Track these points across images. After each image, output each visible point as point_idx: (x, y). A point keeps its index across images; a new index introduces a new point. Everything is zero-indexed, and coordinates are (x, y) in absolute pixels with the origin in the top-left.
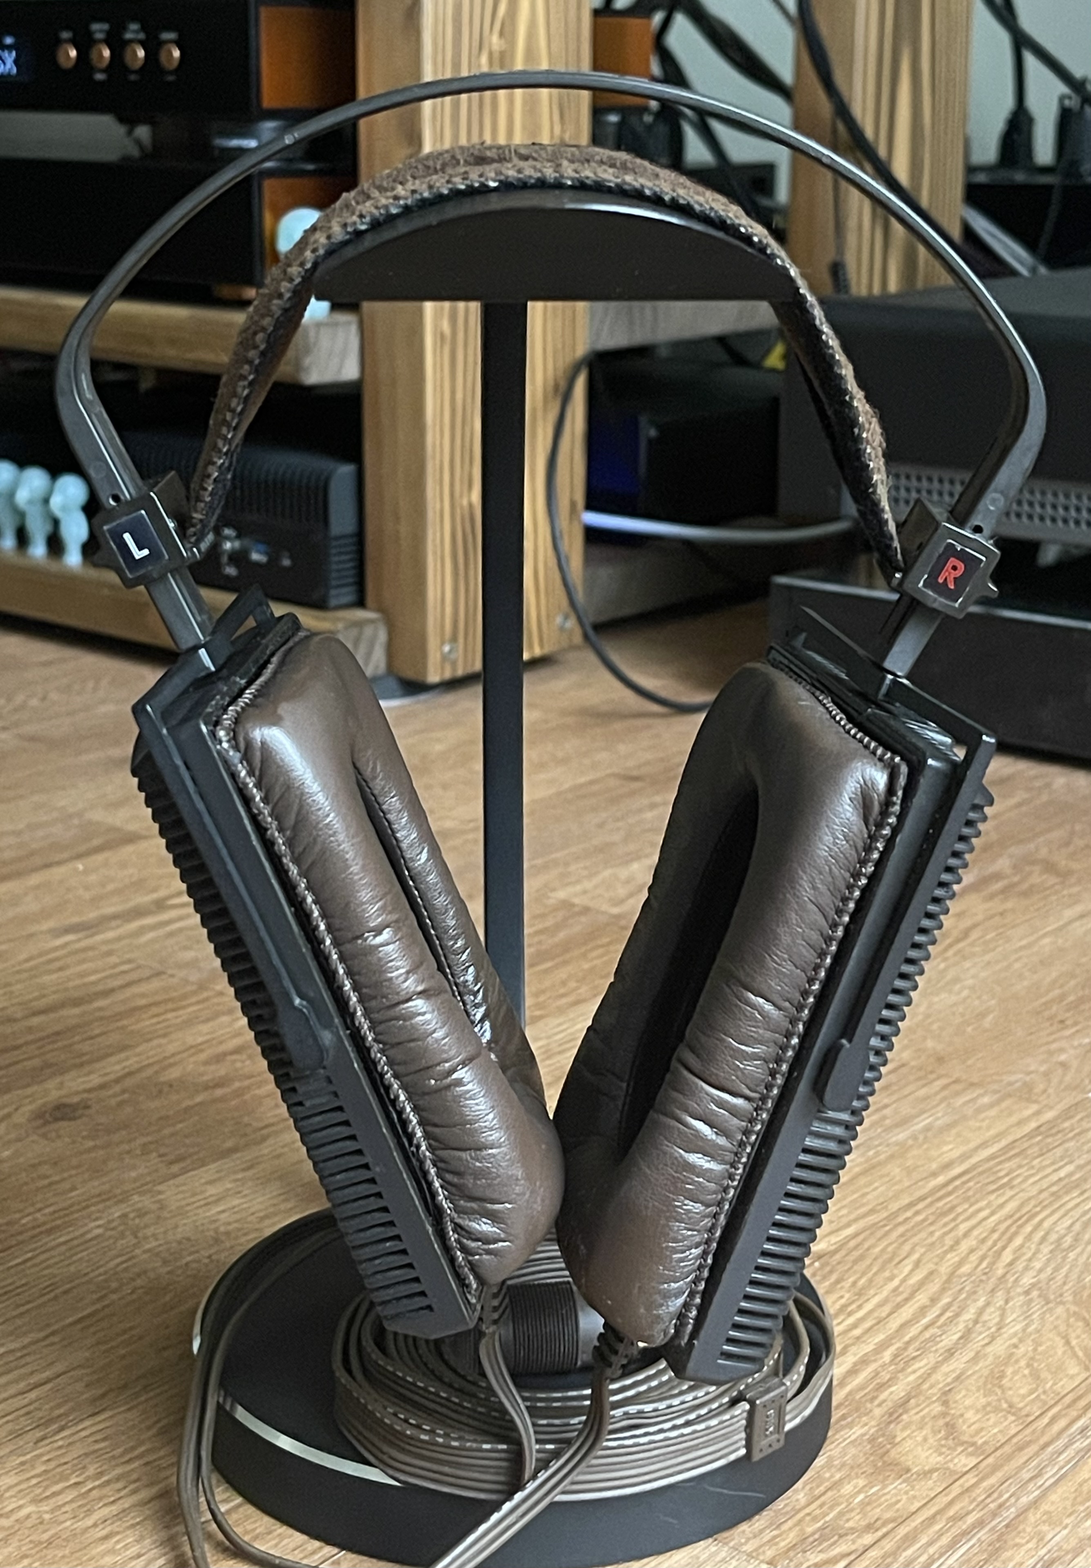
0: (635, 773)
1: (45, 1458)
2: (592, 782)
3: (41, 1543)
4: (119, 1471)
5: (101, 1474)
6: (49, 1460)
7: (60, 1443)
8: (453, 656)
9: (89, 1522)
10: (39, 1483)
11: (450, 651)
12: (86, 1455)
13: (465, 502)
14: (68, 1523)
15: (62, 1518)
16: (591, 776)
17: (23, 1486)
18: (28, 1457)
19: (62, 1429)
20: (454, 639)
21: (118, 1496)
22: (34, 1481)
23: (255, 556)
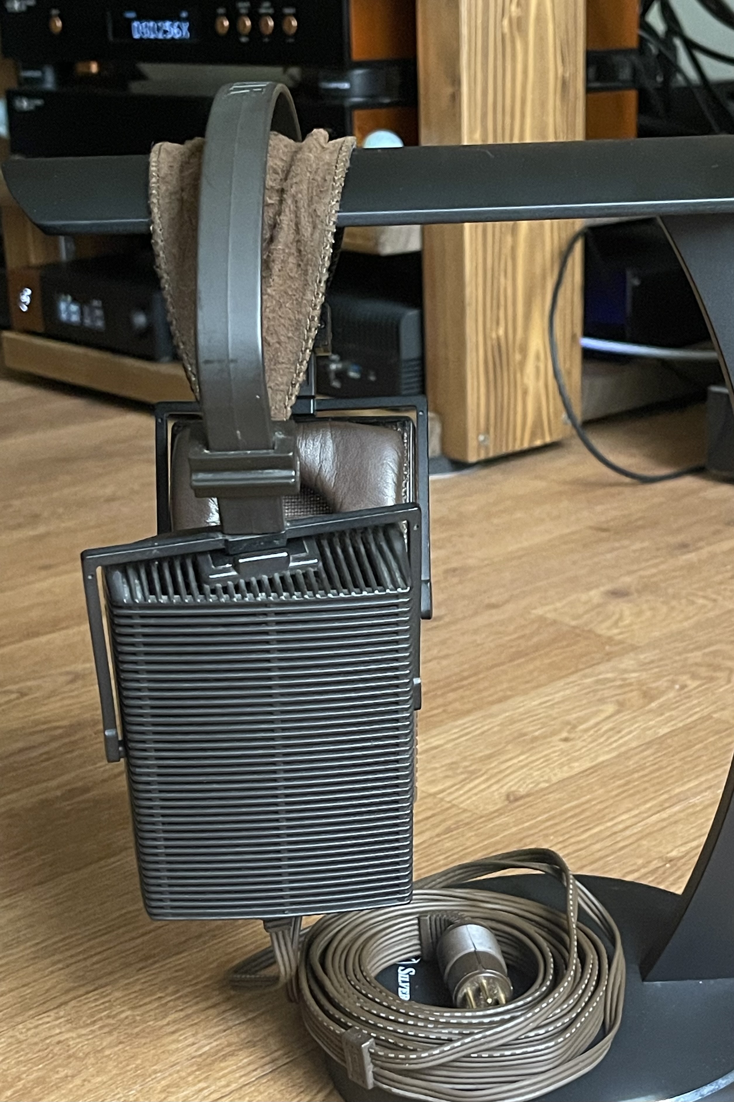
0: (605, 526)
1: (143, 981)
2: (573, 533)
3: (132, 1034)
4: (189, 990)
5: (177, 991)
6: (145, 982)
7: (153, 972)
8: (486, 443)
9: (165, 1022)
10: (137, 996)
11: (484, 441)
12: (169, 979)
13: (494, 335)
14: (151, 1023)
15: (148, 1019)
16: (573, 528)
17: (126, 998)
18: (131, 980)
19: (155, 962)
20: (487, 431)
21: (185, 1006)
22: (132, 996)
23: (353, 374)
